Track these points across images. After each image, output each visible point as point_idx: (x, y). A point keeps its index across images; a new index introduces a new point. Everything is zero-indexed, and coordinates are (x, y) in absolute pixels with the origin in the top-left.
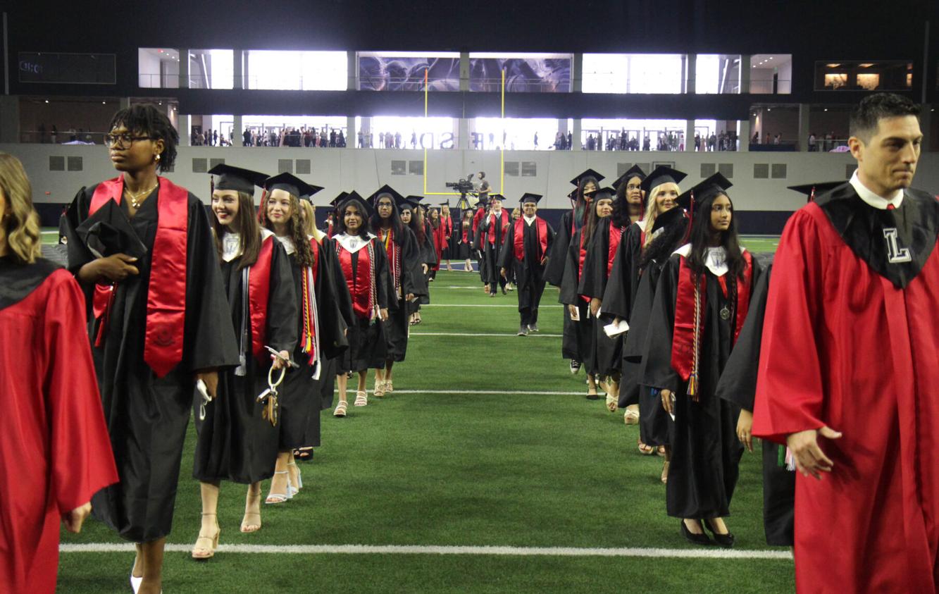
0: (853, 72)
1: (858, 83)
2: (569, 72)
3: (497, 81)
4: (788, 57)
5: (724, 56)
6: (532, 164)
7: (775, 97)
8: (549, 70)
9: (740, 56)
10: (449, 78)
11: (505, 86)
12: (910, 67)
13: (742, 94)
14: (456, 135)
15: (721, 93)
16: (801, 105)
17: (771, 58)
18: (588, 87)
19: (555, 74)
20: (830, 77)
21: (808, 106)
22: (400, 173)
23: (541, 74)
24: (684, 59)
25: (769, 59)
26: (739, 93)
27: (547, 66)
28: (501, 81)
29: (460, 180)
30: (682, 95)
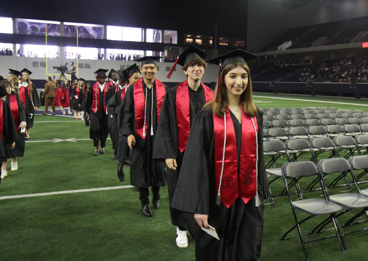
0: (194, 38)
1: (196, 42)
2: (102, 33)
3: (75, 34)
4: (176, 32)
5: (155, 30)
6: (89, 64)
7: (171, 45)
8: (94, 32)
9: (161, 31)
10: (56, 32)
11: (78, 36)
12: (211, 38)
13: (162, 43)
14: (59, 53)
15: (154, 42)
16: (180, 48)
17: (170, 32)
18: (109, 37)
19: (96, 33)
20: (188, 40)
21: (182, 48)
22: (36, 66)
23: (91, 33)
24: (142, 30)
25: (169, 33)
26: (161, 42)
27: (93, 30)
28: (76, 34)
29: (61, 66)
30: (142, 42)
